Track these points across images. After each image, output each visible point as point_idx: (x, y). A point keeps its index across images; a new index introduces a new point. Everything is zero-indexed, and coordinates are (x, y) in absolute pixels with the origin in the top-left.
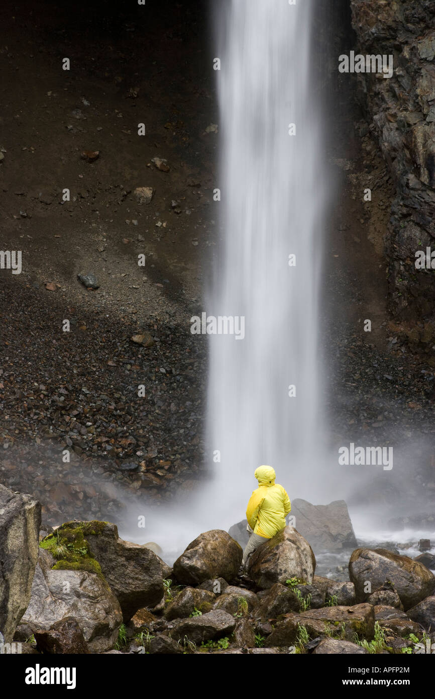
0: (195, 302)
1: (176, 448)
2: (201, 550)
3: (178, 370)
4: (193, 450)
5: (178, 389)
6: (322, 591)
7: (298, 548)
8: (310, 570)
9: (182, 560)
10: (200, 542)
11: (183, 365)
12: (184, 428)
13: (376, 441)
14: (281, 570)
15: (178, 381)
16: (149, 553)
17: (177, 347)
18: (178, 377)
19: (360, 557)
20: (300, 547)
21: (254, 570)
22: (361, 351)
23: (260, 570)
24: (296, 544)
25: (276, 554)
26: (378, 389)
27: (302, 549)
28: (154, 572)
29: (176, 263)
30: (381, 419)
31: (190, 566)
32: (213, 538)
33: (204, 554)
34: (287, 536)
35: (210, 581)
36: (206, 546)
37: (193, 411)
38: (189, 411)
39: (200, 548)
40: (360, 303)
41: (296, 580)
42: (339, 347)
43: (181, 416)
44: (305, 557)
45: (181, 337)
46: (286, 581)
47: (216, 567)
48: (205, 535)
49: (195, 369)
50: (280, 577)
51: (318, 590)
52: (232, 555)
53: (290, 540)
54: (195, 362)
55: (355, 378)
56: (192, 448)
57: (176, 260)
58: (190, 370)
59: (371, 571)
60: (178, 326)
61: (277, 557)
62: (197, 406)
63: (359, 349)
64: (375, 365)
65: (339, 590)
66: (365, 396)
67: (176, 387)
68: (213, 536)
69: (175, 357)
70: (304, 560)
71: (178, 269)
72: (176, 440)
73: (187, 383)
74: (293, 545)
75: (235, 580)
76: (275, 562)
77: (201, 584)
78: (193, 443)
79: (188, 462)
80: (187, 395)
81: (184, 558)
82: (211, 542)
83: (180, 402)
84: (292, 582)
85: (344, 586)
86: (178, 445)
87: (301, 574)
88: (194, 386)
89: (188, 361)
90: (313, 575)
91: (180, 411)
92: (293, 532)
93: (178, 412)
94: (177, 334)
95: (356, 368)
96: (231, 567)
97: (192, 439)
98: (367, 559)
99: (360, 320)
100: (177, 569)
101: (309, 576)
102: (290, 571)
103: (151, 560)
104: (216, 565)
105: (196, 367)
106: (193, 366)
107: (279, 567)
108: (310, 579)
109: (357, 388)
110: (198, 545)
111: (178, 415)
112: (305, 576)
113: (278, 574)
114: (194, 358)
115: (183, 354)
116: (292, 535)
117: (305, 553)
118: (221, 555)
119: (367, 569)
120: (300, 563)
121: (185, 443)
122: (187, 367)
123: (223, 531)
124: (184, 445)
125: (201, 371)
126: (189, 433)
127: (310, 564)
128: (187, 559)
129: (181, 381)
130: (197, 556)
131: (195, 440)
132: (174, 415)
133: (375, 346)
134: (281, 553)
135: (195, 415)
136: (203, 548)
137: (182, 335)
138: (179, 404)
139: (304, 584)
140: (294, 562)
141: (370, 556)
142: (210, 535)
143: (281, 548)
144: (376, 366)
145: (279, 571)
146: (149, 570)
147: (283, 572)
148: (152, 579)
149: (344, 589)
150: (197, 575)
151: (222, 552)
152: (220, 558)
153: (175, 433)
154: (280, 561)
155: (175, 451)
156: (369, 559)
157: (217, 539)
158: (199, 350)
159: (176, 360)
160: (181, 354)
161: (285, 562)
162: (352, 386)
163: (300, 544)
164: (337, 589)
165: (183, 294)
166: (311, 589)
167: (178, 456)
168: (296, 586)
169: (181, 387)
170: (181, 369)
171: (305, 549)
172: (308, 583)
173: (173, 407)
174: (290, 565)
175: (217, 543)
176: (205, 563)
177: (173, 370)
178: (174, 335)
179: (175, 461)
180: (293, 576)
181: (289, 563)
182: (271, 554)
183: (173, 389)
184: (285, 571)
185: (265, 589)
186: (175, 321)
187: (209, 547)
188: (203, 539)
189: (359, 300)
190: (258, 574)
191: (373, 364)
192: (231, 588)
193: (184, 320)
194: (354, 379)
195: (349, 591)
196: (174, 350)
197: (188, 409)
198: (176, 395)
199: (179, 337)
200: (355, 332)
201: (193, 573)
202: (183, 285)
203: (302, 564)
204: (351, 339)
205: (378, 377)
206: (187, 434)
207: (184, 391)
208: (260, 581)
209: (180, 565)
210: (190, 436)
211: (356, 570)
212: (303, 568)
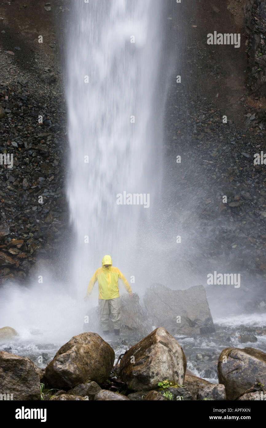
0: (47, 71)
1: (28, 226)
2: (74, 354)
3: (30, 144)
4: (46, 228)
5: (31, 164)
6: (194, 394)
7: (170, 351)
8: (181, 372)
9: (54, 364)
10: (73, 346)
11: (36, 138)
12: (37, 205)
13: (233, 220)
14: (153, 373)
15: (31, 155)
16: (27, 364)
17: (29, 120)
18: (31, 152)
19: (229, 357)
20: (172, 349)
21: (125, 372)
22: (219, 127)
23: (131, 372)
24: (168, 347)
25: (148, 357)
26: (235, 167)
27: (174, 351)
28: (31, 382)
29: (28, 29)
30: (238, 199)
31: (63, 370)
32: (85, 341)
33: (77, 358)
34: (159, 339)
35: (83, 385)
36: (78, 350)
37: (46, 188)
38: (42, 188)
39: (73, 352)
40: (219, 77)
41: (168, 383)
42: (197, 123)
43: (33, 192)
44: (177, 359)
45: (33, 109)
46: (158, 384)
47: (88, 371)
48: (77, 338)
49: (48, 143)
50: (152, 380)
51: (189, 392)
52: (104, 358)
53: (162, 343)
54: (48, 135)
55: (212, 155)
56: (45, 226)
57: (27, 26)
58: (43, 144)
59: (241, 371)
60: (31, 97)
61: (150, 360)
62: (51, 182)
63: (217, 125)
64: (232, 142)
65: (210, 392)
66: (222, 175)
67: (28, 162)
68: (86, 339)
69: (27, 130)
70: (175, 362)
71: (30, 35)
72: (28, 218)
73: (39, 158)
74: (165, 348)
75: (106, 382)
76: (148, 365)
77: (73, 388)
78: (46, 221)
79: (42, 241)
80: (40, 171)
81: (57, 362)
82: (84, 345)
83: (33, 177)
84: (164, 385)
85: (215, 388)
86: (31, 223)
87: (173, 376)
88: (47, 161)
89: (40, 135)
90: (183, 377)
91: (33, 187)
92: (165, 334)
93: (30, 188)
94: (29, 106)
95: (214, 145)
96: (103, 370)
97: (45, 217)
98: (236, 359)
99: (218, 95)
100: (49, 373)
101: (180, 377)
102: (162, 374)
103: (29, 371)
104: (89, 369)
105: (49, 141)
106: (46, 140)
107: (152, 370)
108: (181, 381)
109: (214, 166)
110: (71, 348)
111: (31, 191)
112: (176, 378)
113: (150, 377)
114: (47, 132)
115: (36, 127)
116: (164, 337)
117: (176, 355)
118: (93, 358)
119: (237, 369)
120: (172, 366)
121: (38, 221)
122: (39, 141)
123: (95, 334)
124: (37, 223)
125: (54, 145)
126: (42, 210)
127: (181, 366)
128: (60, 363)
129: (33, 155)
130: (70, 360)
131: (48, 218)
132: (27, 191)
133: (233, 123)
134: (153, 356)
135: (48, 192)
136: (76, 352)
137: (34, 107)
138: (32, 179)
139: (176, 387)
140: (166, 365)
141: (239, 356)
142: (83, 338)
143: (153, 351)
144: (234, 143)
145: (151, 374)
146: (27, 380)
147: (155, 375)
148: (30, 390)
149: (215, 391)
150: (70, 380)
151: (94, 355)
152: (93, 362)
153: (28, 211)
154: (152, 364)
155: (28, 229)
156: (239, 359)
157: (89, 342)
158: (52, 123)
159: (28, 133)
160: (33, 127)
161: (157, 365)
162: (210, 164)
163: (172, 347)
164: (208, 391)
165: (35, 63)
166: (183, 391)
167: (31, 234)
168: (167, 389)
169: (34, 162)
170: (33, 143)
171: (176, 351)
172: (179, 385)
173: (25, 183)
174: (162, 368)
175: (90, 347)
176: (78, 368)
177: (26, 144)
178: (27, 106)
179: (28, 240)
180: (165, 378)
181: (162, 366)
182: (143, 357)
183: (26, 164)
184: (157, 374)
185: (136, 391)
186: (27, 92)
187: (82, 351)
188: (75, 342)
189: (218, 74)
190: (130, 377)
191: (230, 141)
192: (103, 391)
193: (36, 91)
194: (211, 157)
195: (220, 393)
196: (26, 122)
197: (41, 185)
198: (28, 171)
199: (31, 109)
200: (213, 107)
201: (66, 377)
202: (35, 53)
203: (174, 366)
204: (208, 114)
205: (236, 155)
206: (40, 212)
207: (37, 166)
208: (132, 384)
209: (53, 370)
210: (43, 214)
211: (225, 370)
212: (175, 370)
